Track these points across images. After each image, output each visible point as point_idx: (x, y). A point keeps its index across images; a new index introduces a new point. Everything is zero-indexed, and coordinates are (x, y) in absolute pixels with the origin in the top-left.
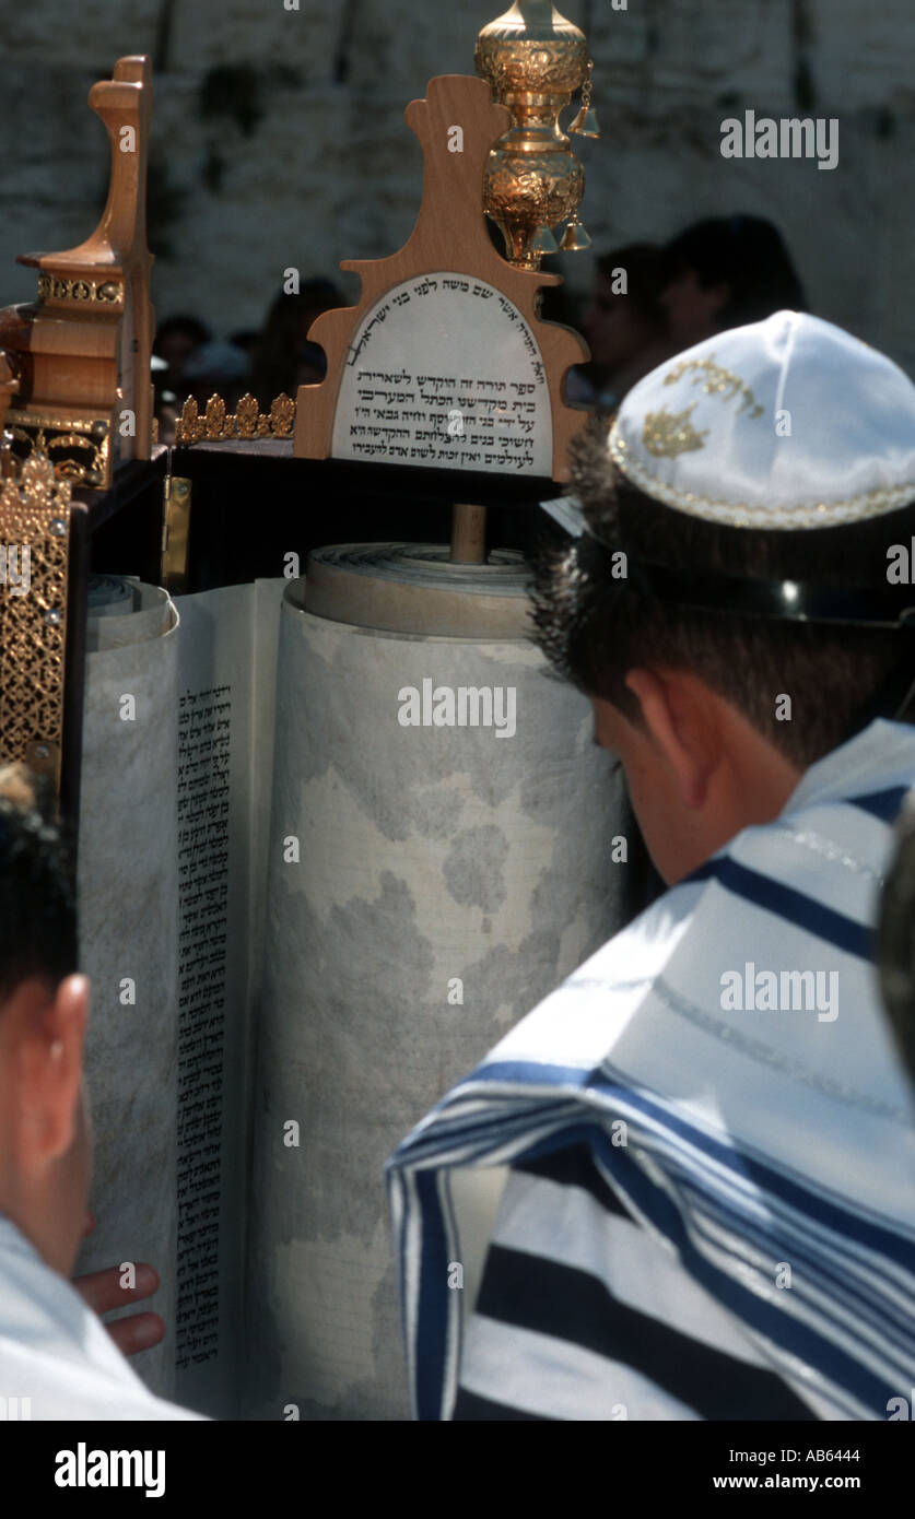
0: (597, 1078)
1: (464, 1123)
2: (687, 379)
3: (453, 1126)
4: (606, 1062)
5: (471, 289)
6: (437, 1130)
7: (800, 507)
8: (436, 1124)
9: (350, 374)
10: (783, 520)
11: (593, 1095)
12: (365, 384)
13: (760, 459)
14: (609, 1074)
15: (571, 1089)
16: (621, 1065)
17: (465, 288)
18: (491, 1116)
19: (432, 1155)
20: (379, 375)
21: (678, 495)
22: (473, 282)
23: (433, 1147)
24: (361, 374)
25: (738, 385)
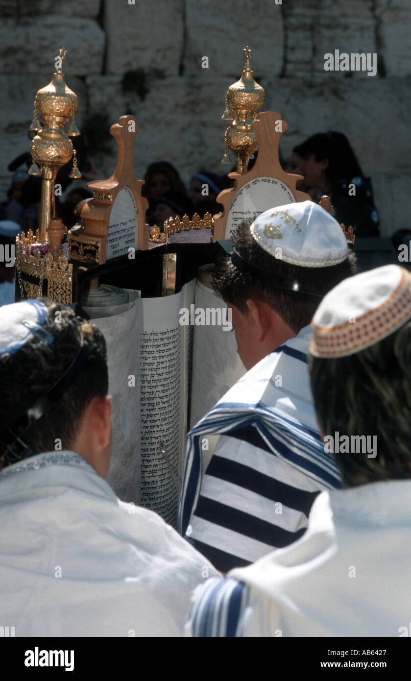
0: (258, 406)
1: (214, 421)
2: (279, 217)
3: (211, 422)
4: (260, 401)
5: (271, 181)
6: (206, 423)
7: (307, 260)
8: (205, 421)
9: (231, 212)
10: (302, 264)
11: (259, 410)
12: (235, 216)
13: (299, 245)
14: (261, 404)
15: (252, 409)
16: (263, 402)
17: (269, 181)
18: (223, 419)
19: (203, 430)
20: (240, 212)
21: (272, 250)
22: (272, 179)
23: (204, 428)
24: (234, 212)
25: (295, 221)
